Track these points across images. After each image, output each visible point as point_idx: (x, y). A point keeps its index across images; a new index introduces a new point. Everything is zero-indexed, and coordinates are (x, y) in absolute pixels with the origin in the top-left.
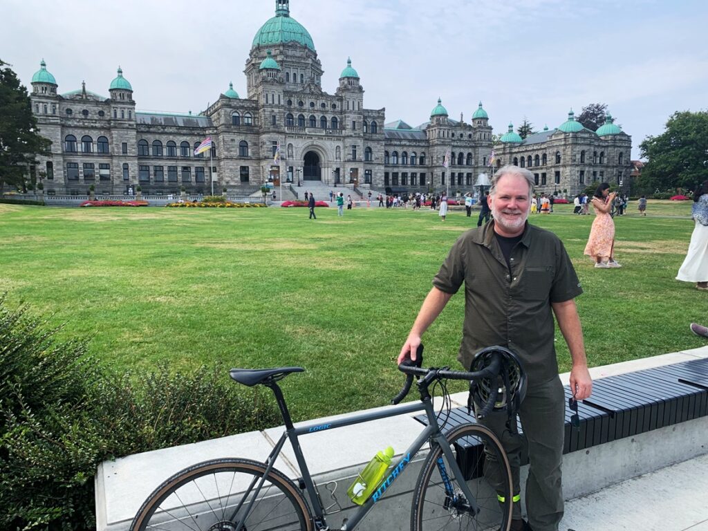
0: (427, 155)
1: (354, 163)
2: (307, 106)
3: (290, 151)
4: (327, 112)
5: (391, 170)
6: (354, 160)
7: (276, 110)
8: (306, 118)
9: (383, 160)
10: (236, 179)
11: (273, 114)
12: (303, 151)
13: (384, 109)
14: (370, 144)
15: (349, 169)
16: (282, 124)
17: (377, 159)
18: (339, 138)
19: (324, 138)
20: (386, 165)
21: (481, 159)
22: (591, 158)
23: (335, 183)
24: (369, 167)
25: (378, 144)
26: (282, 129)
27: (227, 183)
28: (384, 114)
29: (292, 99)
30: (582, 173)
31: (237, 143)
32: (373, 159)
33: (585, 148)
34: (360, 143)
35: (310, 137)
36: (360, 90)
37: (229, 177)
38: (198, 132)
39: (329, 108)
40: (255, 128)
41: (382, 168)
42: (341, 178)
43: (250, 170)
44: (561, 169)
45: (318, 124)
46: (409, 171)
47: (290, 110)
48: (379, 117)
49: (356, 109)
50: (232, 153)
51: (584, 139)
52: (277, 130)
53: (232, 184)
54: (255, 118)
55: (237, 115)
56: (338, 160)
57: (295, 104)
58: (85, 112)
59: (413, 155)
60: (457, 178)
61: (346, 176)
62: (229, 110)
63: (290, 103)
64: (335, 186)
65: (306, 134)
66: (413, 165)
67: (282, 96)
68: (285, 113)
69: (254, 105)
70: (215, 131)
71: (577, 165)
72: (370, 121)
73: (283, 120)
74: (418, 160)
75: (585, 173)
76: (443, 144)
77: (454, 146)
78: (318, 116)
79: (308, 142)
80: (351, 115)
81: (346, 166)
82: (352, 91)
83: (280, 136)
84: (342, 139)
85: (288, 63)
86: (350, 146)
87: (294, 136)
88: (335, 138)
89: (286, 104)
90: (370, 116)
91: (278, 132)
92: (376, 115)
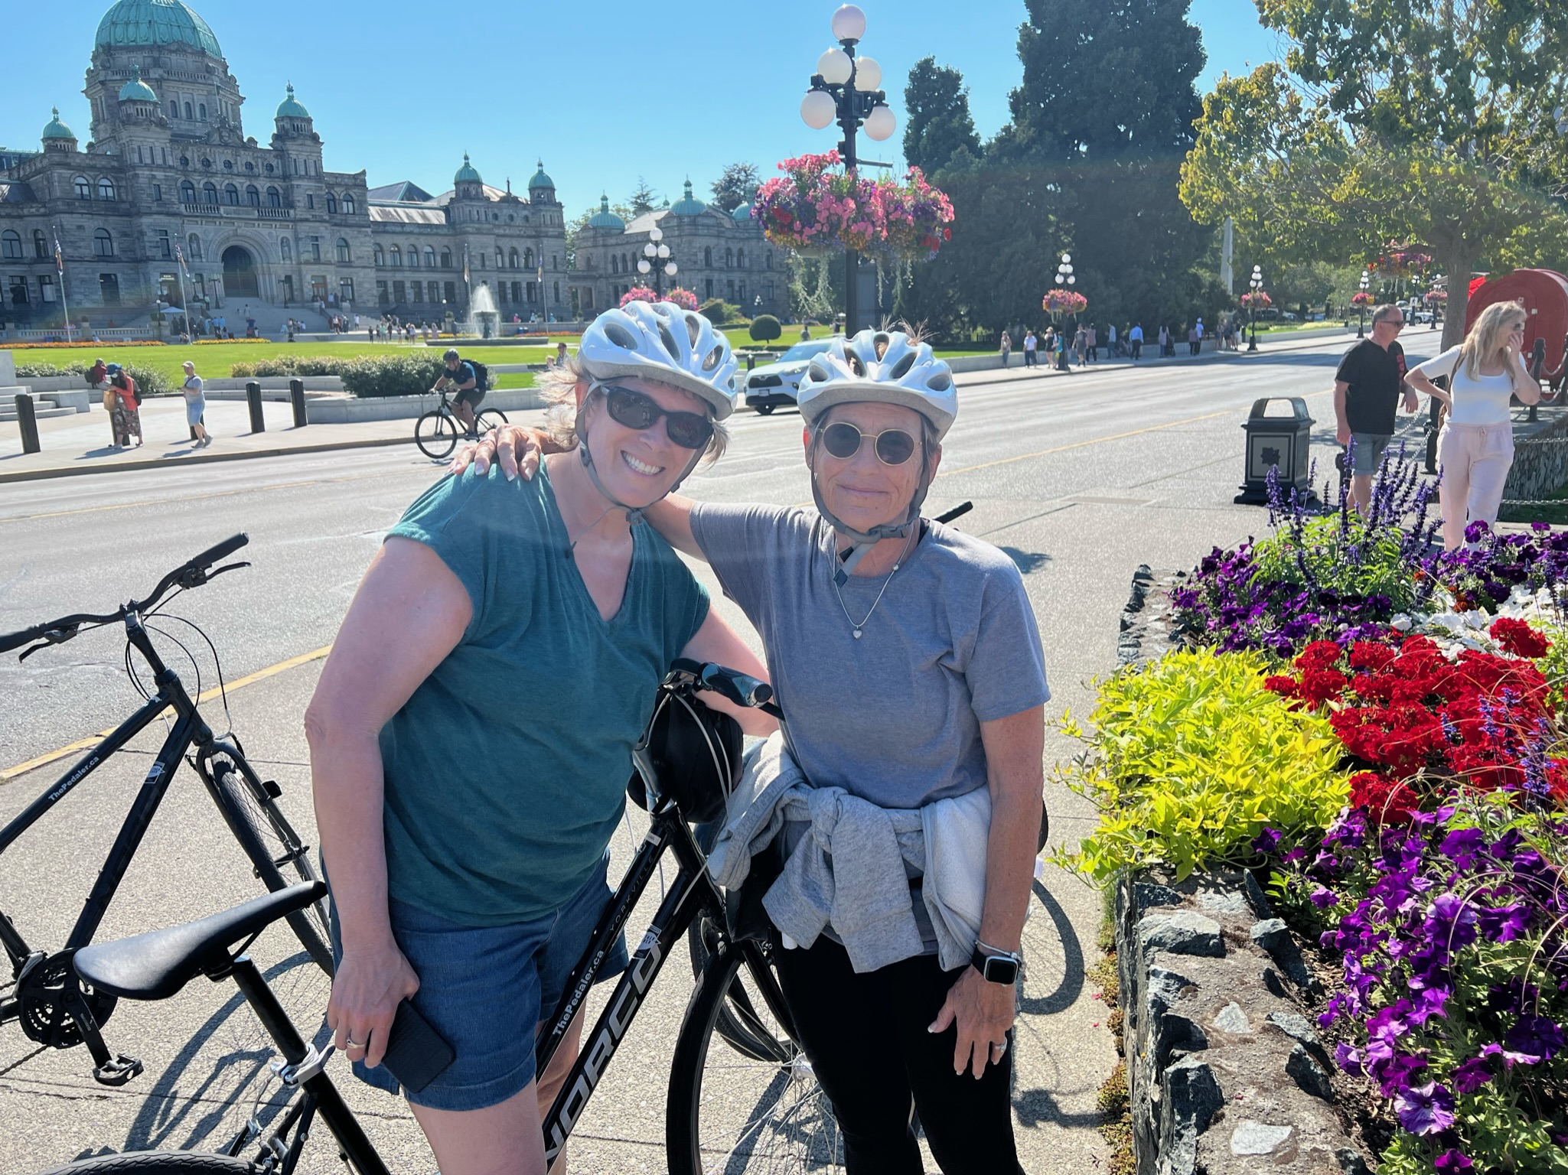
0: (453, 250)
1: (317, 267)
2: (219, 165)
3: (194, 246)
4: (257, 177)
5: (390, 277)
6: (317, 261)
7: (160, 175)
8: (218, 187)
9: (372, 260)
11: (155, 182)
12: (219, 247)
13: (364, 173)
14: (345, 232)
15: (308, 277)
16: (175, 200)
17: (359, 258)
18: (284, 224)
19: (256, 223)
20: (379, 269)
21: (549, 258)
22: (721, 258)
23: (286, 303)
24: (346, 271)
25: (360, 232)
26: (175, 209)
28: (365, 181)
29: (188, 155)
30: (709, 283)
31: (89, 233)
32: (353, 259)
33: (712, 242)
34: (324, 230)
35: (230, 221)
36: (315, 138)
38: (8, 210)
39: (260, 169)
40: (123, 206)
41: (372, 274)
42: (296, 293)
43: (120, 280)
45: (243, 196)
46: (425, 278)
47: (185, 172)
48: (356, 185)
49: (313, 173)
50: (81, 251)
51: (708, 226)
52: (165, 209)
54: (119, 187)
55: (84, 182)
57: (196, 164)
59: (429, 250)
60: (509, 291)
61: (305, 290)
62: (66, 173)
63: (185, 161)
64: (286, 307)
65: (222, 217)
66: (431, 269)
67: (168, 150)
68: (177, 179)
69: (115, 164)
70: (42, 210)
71: (700, 270)
72: (340, 193)
73: (174, 192)
74: (439, 259)
75: (714, 282)
76: (479, 232)
77: (498, 236)
78: (241, 184)
79: (228, 230)
80: (304, 183)
81: (304, 272)
82: (300, 142)
83: (173, 220)
84: (291, 224)
85: (172, 84)
86: (307, 237)
87: (198, 219)
88: (278, 224)
89: (177, 164)
90: (339, 185)
91: (168, 214)
92: (351, 182)
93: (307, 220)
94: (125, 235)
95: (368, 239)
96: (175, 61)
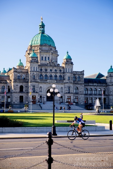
0: (107, 90)
2: (49, 71)
3: (41, 89)
4: (57, 73)
6: (69, 93)
7: (35, 73)
8: (48, 75)
9: (84, 92)
10: (18, 101)
11: (34, 75)
13: (84, 71)
14: (77, 85)
15: (67, 96)
16: (38, 79)
19: (55, 84)
23: (60, 103)
24: (77, 95)
25: (81, 85)
26: (37, 81)
27: (14, 102)
28: (84, 73)
29: (42, 68)
31: (19, 87)
32: (79, 92)
34: (71, 85)
35: (50, 83)
36: (72, 63)
37: (15, 100)
38: (4, 82)
39: (58, 71)
40: (27, 80)
41: (83, 96)
43: (24, 97)
45: (54, 78)
46: (98, 97)
47: (41, 72)
48: (81, 74)
49: (70, 71)
50: (16, 90)
52: (35, 81)
53: (16, 103)
54: (27, 76)
55: (19, 75)
56: (62, 93)
57: (44, 70)
61: (65, 100)
62: (16, 73)
63: (41, 70)
65: (48, 82)
66: (99, 94)
67: (38, 68)
68: (39, 74)
69: (27, 71)
70: (10, 82)
72: (77, 76)
73: (38, 77)
74: (102, 92)
78: (53, 75)
79: (49, 85)
80: (68, 74)
81: (65, 95)
82: (68, 64)
83: (37, 83)
84: (64, 84)
85: (42, 53)
86: (67, 87)
87: (42, 83)
88: (61, 84)
89: (40, 71)
90: (77, 74)
91: (36, 82)
92: (80, 73)
93: (68, 83)
94: (26, 87)
95: (83, 87)
96: (44, 48)
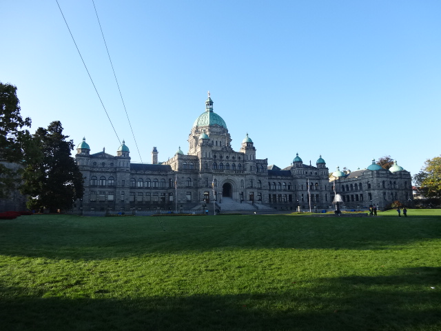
0: (292, 184)
1: (251, 189)
2: (225, 158)
3: (215, 183)
4: (235, 161)
5: (272, 193)
6: (252, 187)
7: (208, 161)
8: (224, 164)
9: (268, 187)
10: (184, 199)
11: (206, 163)
12: (222, 183)
13: (267, 159)
14: (260, 178)
15: (249, 192)
16: (211, 168)
17: (264, 186)
18: (242, 175)
19: (234, 175)
20: (270, 190)
21: (323, 186)
22: (388, 185)
23: (241, 201)
24: (260, 191)
25: (265, 178)
26: (211, 171)
27: (178, 201)
28: (267, 162)
30: (384, 194)
32: (262, 187)
33: (385, 179)
34: (255, 177)
35: (227, 175)
36: (254, 149)
37: (180, 198)
38: (163, 173)
39: (237, 159)
40: (196, 171)
41: (267, 192)
42: (244, 198)
43: (192, 194)
44: (372, 192)
45: (231, 168)
46: (283, 193)
47: (215, 160)
49: (252, 160)
50: (182, 185)
51: (383, 174)
52: (208, 171)
53: (182, 202)
54: (195, 165)
55: (186, 164)
56: (242, 188)
57: (218, 157)
58: (103, 164)
59: (284, 184)
61: (247, 197)
62: (181, 161)
63: (215, 156)
64: (241, 203)
65: (224, 174)
66: (285, 190)
67: (211, 153)
68: (212, 162)
69: (195, 158)
70: (173, 173)
71: (381, 189)
72: (259, 166)
73: (211, 166)
74: (287, 187)
76: (301, 178)
77: (307, 179)
78: (231, 163)
79: (226, 177)
80: (249, 163)
81: (247, 191)
83: (210, 175)
84: (244, 176)
86: (249, 179)
87: (217, 174)
89: (213, 157)
90: (259, 163)
91: (209, 173)
92: (263, 162)
93: (249, 174)
94: (195, 180)
95: (267, 180)
96: (214, 129)
